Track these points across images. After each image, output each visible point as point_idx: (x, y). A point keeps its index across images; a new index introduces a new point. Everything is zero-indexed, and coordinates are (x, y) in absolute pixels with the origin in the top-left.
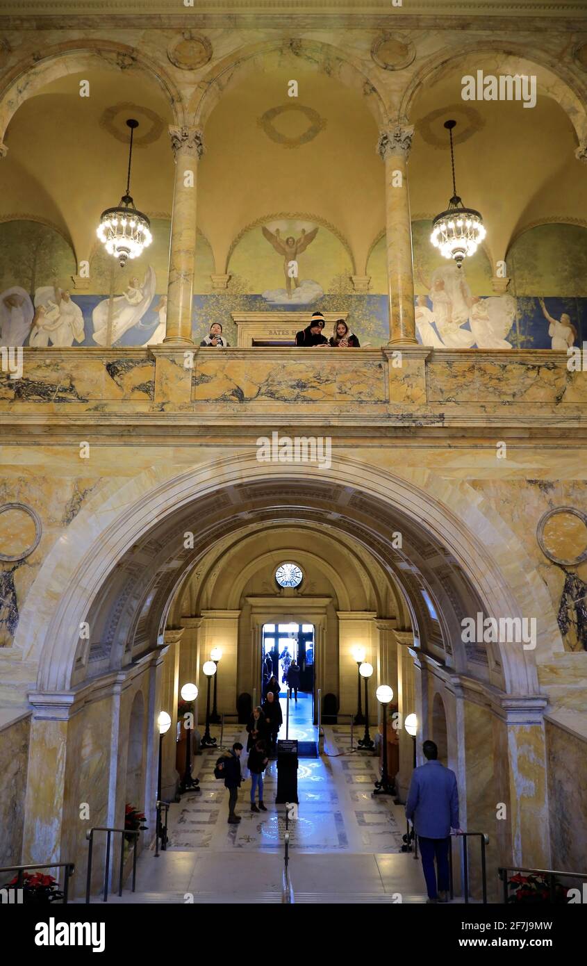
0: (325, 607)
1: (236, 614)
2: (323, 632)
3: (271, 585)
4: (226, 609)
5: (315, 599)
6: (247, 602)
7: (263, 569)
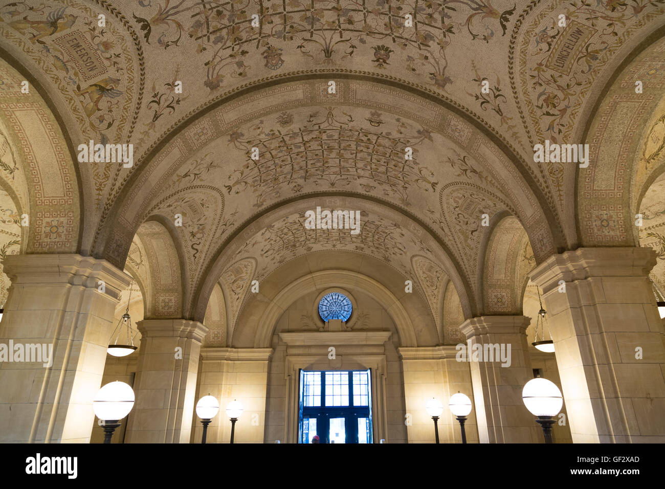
0: (383, 345)
1: (265, 353)
2: (381, 378)
3: (313, 319)
4: (253, 348)
5: (370, 334)
6: (280, 339)
7: (303, 298)
